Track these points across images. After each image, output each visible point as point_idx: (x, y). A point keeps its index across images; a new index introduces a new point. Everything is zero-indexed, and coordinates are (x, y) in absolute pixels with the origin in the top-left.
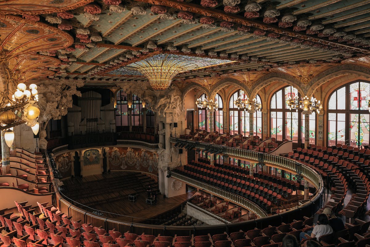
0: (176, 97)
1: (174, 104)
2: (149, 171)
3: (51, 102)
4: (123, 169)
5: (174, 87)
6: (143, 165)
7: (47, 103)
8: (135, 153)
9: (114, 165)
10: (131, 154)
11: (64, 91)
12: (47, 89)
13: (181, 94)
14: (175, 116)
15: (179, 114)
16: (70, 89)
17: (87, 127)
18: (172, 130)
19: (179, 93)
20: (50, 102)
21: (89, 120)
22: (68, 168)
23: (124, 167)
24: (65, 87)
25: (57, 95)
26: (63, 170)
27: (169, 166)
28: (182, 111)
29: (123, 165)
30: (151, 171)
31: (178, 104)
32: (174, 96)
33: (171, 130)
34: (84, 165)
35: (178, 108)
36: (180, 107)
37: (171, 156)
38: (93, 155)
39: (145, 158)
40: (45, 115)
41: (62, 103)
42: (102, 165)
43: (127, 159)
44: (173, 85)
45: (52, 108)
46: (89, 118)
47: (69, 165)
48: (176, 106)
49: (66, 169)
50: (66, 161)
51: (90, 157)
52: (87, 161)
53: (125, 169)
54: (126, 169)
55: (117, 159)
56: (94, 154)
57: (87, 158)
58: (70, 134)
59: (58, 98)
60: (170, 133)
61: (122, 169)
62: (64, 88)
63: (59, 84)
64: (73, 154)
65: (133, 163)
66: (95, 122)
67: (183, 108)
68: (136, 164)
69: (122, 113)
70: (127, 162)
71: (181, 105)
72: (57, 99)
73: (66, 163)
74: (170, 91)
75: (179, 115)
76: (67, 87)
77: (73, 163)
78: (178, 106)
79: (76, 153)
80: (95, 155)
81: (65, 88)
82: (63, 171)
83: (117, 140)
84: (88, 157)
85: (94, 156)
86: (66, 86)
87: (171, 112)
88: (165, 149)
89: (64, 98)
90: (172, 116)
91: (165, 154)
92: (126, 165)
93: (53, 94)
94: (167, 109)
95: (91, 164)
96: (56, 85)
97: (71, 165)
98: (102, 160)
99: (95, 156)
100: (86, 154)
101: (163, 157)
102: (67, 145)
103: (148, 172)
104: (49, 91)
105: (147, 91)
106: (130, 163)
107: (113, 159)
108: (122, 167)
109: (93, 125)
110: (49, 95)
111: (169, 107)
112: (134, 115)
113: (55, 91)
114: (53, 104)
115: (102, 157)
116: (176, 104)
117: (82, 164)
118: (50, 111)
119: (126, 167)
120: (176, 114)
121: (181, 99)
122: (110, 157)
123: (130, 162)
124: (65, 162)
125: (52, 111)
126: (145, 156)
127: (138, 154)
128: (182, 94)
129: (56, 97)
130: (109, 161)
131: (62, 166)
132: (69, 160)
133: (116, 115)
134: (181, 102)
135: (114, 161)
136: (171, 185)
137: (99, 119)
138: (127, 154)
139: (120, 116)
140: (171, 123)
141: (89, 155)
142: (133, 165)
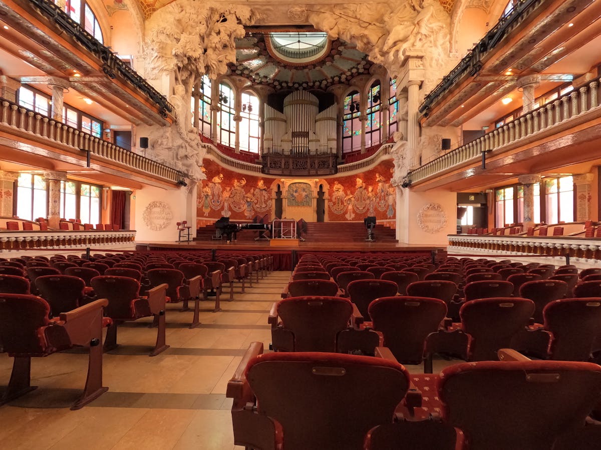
0: (435, 25)
1: (431, 42)
2: (389, 216)
3: (188, 33)
4: (349, 219)
6: (379, 208)
8: (368, 191)
9: (335, 212)
10: (361, 193)
13: (449, 20)
14: (431, 66)
15: (443, 64)
17: (293, 146)
20: (186, 33)
21: (295, 135)
22: (266, 207)
23: (350, 216)
25: (200, 23)
29: (348, 213)
30: (391, 216)
31: (440, 41)
32: (431, 23)
34: (288, 206)
35: (440, 49)
36: (444, 49)
37: (418, 154)
38: (302, 192)
39: (383, 194)
42: (316, 209)
43: (356, 202)
45: (189, 42)
46: (296, 131)
47: (268, 203)
48: (435, 44)
49: (264, 208)
50: (264, 196)
51: (297, 194)
52: (293, 200)
53: (351, 219)
54: (353, 220)
55: (340, 204)
56: (304, 190)
57: (292, 195)
59: (201, 28)
61: (347, 220)
64: (274, 188)
65: (364, 208)
66: (305, 138)
67: (453, 50)
68: (368, 209)
69: (354, 132)
70: (355, 208)
71: (448, 43)
73: (263, 200)
75: (441, 65)
77: (274, 201)
78: (439, 46)
79: (279, 185)
80: (306, 192)
81: (218, 21)
82: (258, 210)
83: (338, 166)
84: (295, 194)
85: (304, 194)
87: (420, 54)
90: (423, 65)
91: (407, 150)
94: (409, 47)
95: (298, 206)
97: (271, 204)
98: (315, 200)
99: (306, 194)
100: (291, 188)
101: (401, 160)
102: (261, 166)
103: (387, 219)
104: (187, 15)
106: (360, 209)
107: (334, 203)
108: (347, 216)
109: (301, 142)
110: (185, 21)
112: (371, 132)
113: (197, 17)
114: (190, 36)
115: (315, 194)
116: (436, 40)
117: (285, 203)
118: (185, 47)
119: (353, 216)
120: (434, 61)
121: (449, 30)
122: (330, 200)
123: (359, 207)
125: (188, 46)
126: (382, 191)
127: (372, 191)
128: (451, 18)
129: (198, 26)
130: (329, 206)
131: (257, 202)
132: (269, 197)
133: (343, 138)
134: (448, 37)
135: (336, 207)
136: (418, 216)
137: (311, 134)
138: (355, 194)
139: (351, 138)
140: (422, 82)
141: (296, 192)
142: (364, 211)
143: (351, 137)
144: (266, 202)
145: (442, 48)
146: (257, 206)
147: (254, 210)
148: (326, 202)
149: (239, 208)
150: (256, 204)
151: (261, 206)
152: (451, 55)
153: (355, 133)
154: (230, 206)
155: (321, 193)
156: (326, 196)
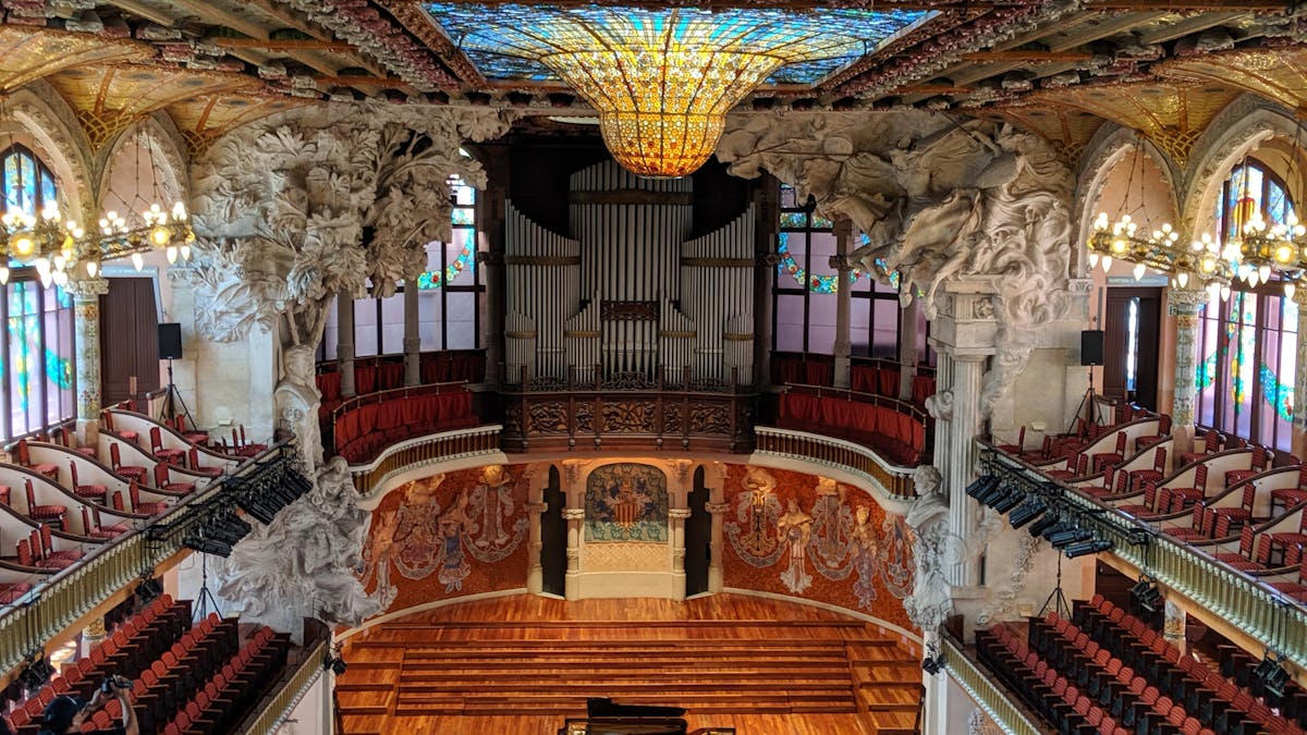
0: (1031, 202)
1: (1019, 246)
3: (327, 213)
4: (792, 591)
5: (1015, 139)
6: (889, 586)
7: (309, 215)
9: (748, 559)
10: (834, 514)
11: (401, 159)
12: (312, 147)
14: (1015, 316)
15: (1048, 307)
16: (430, 150)
17: (605, 347)
18: (990, 398)
19: (1055, 176)
20: (321, 214)
21: (616, 310)
22: (509, 541)
23: (798, 580)
24: (405, 140)
25: (359, 178)
26: (483, 548)
27: (963, 609)
28: (1066, 288)
29: (792, 569)
31: (1045, 242)
32: (1019, 197)
33: (985, 400)
34: (588, 543)
35: (1045, 267)
36: (1056, 265)
37: (975, 553)
38: (635, 495)
39: (899, 545)
40: (292, 274)
41: (387, 216)
42: (682, 552)
44: (1007, 128)
45: (329, 241)
46: (614, 298)
47: (515, 528)
48: (1030, 252)
49: (502, 546)
50: (503, 507)
51: (618, 501)
52: (604, 520)
53: (801, 592)
55: (764, 532)
56: (641, 487)
57: (602, 507)
58: (513, 376)
59: (362, 193)
60: (978, 418)
61: (786, 591)
62: (401, 144)
63: (367, 126)
64: (537, 478)
65: (842, 565)
66: (647, 324)
68: (855, 575)
69: (813, 278)
71: (1065, 247)
72: (355, 199)
73: (499, 519)
74: (994, 161)
76: (415, 140)
78: (1042, 259)
79: (554, 472)
80: (648, 495)
81: (404, 146)
82: (483, 557)
83: (758, 429)
84: (609, 502)
85: (641, 501)
86: (412, 133)
87: (986, 289)
88: (949, 506)
89: (395, 194)
90: (994, 312)
91: (946, 533)
92: (810, 570)
93: (334, 176)
94: (956, 272)
95: (622, 540)
96: (352, 130)
97: (528, 533)
98: (681, 525)
99: (648, 500)
100: (599, 483)
102: (497, 428)
104: (321, 156)
105: (854, 161)
106: (829, 563)
107: (744, 529)
108: (788, 578)
109: (632, 340)
110: (316, 175)
111: (968, 263)
112: (873, 296)
113: (350, 159)
114: (335, 222)
115: (680, 505)
116: (1031, 240)
117: (577, 533)
118: (322, 257)
119: (806, 581)
120: (1026, 303)
121: (1071, 212)
122: (729, 517)
123: (825, 556)
124: (499, 509)
125: (330, 256)
126: (899, 535)
127: (868, 520)
129: (354, 190)
130: (725, 536)
131: (480, 532)
132: (518, 506)
133: (777, 291)
134: (1068, 229)
135: (747, 542)
136: (970, 720)
137: (666, 308)
138: (814, 511)
139: (802, 297)
140: (990, 359)
141: (615, 492)
142: (843, 575)
143: (805, 292)
144: (508, 524)
145: (1049, 261)
146: (482, 543)
147: (470, 559)
148: (717, 521)
149: (421, 566)
150: (475, 537)
151: (492, 543)
152: (1073, 283)
153: (817, 283)
154: (394, 568)
155: (698, 497)
156: (715, 505)
